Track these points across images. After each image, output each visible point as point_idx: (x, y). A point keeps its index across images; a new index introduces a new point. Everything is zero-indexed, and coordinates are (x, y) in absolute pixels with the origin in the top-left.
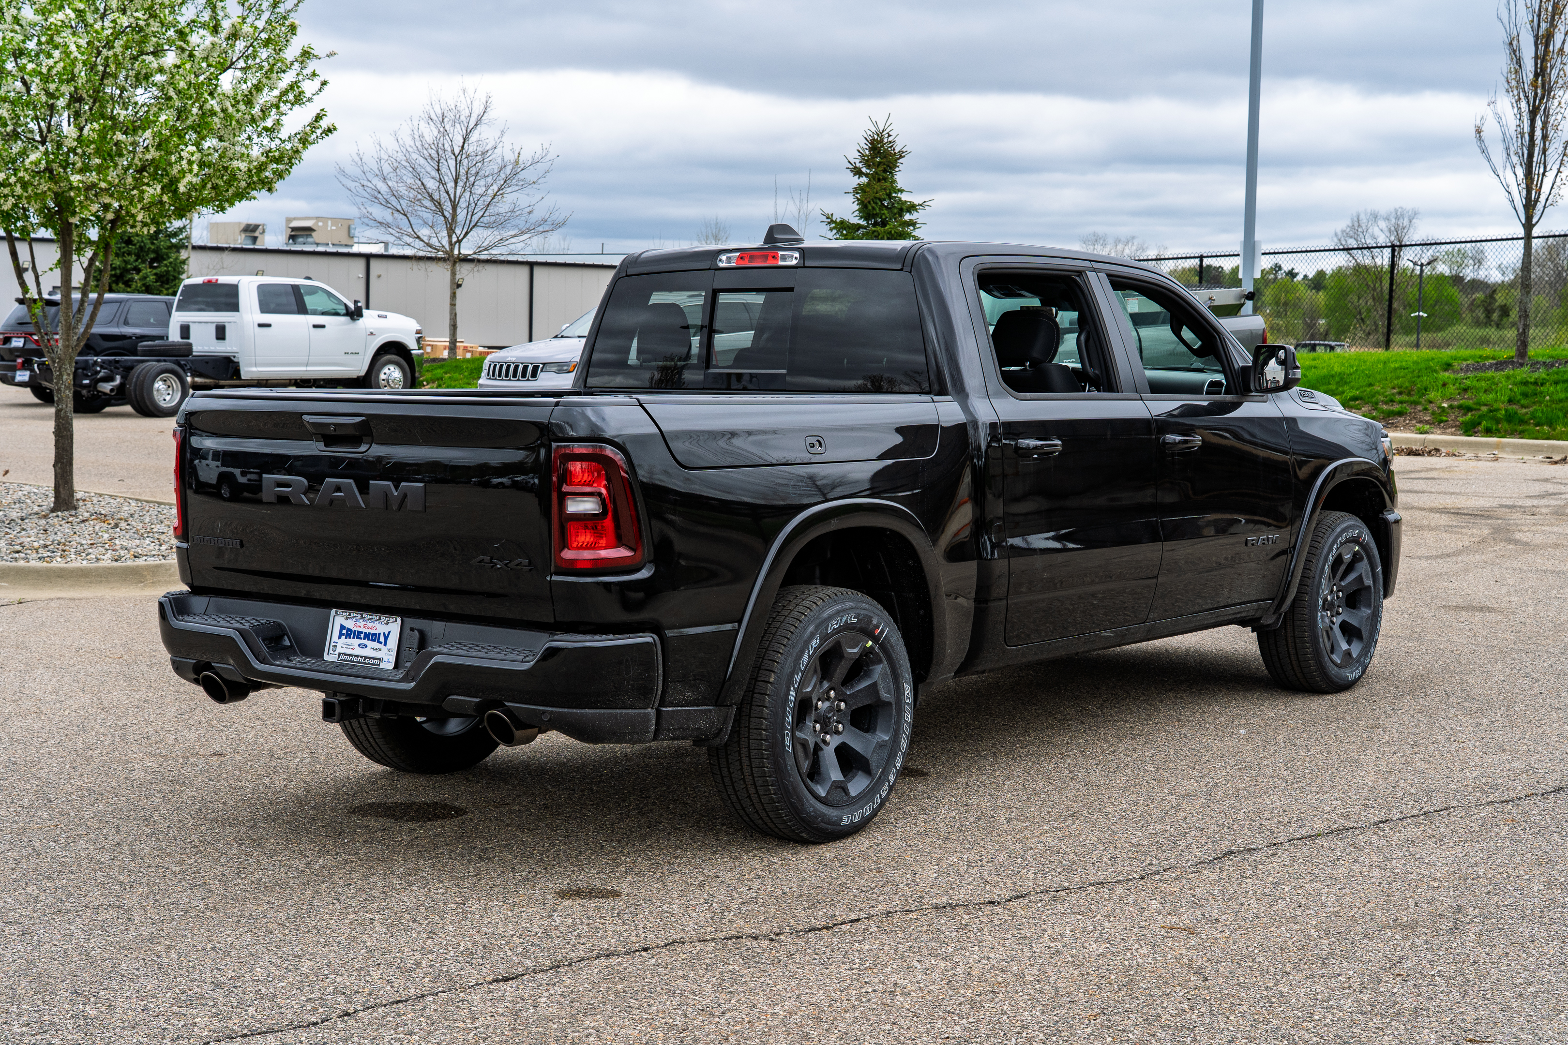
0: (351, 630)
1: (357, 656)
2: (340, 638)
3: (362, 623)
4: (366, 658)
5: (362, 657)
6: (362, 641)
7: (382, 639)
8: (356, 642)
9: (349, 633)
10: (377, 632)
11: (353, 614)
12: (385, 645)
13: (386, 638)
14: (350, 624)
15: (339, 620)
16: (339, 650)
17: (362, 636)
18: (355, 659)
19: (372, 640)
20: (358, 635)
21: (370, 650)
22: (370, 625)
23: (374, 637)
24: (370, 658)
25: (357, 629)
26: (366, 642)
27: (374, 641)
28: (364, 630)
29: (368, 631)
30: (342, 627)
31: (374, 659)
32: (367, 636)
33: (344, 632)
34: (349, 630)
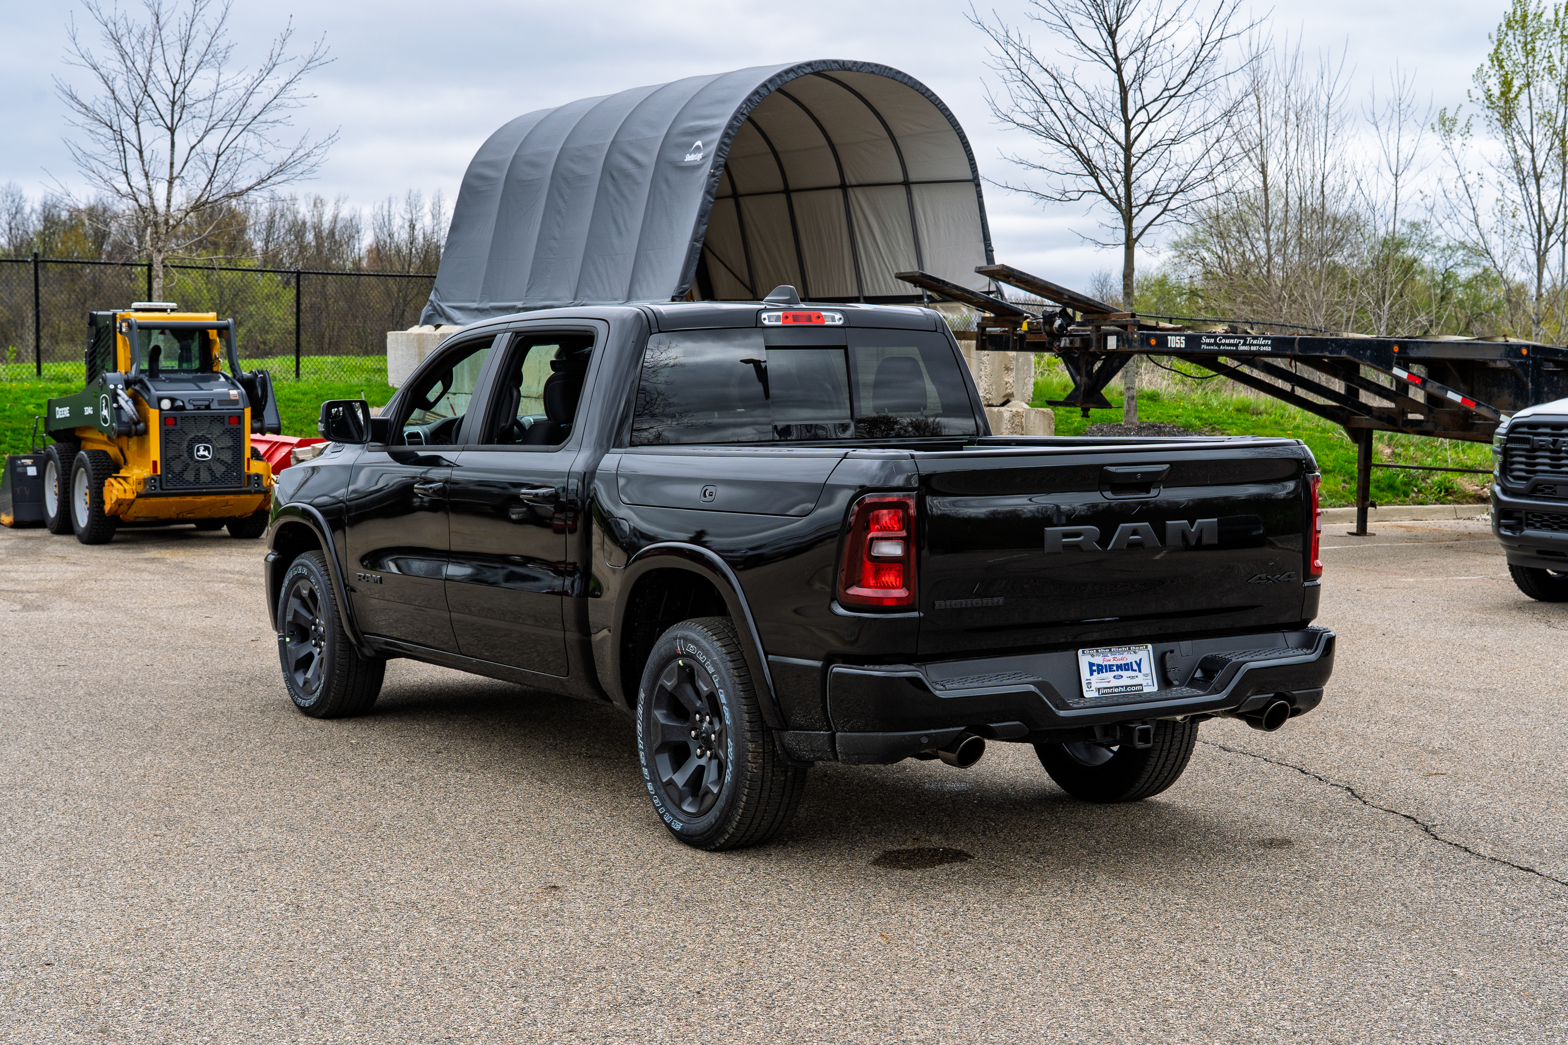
0: (1101, 665)
1: (1118, 687)
2: (1091, 674)
3: (1110, 657)
4: (1127, 687)
5: (1122, 687)
6: (1116, 673)
7: (1135, 667)
8: (1110, 675)
9: (1101, 669)
10: (1128, 661)
11: (1101, 650)
12: (1140, 671)
13: (1139, 665)
14: (1098, 660)
15: (1085, 658)
16: (1094, 686)
17: (1115, 668)
18: (1116, 690)
19: (1126, 670)
20: (1110, 668)
21: (1126, 679)
22: (1119, 657)
23: (1127, 667)
24: (1131, 686)
25: (1108, 663)
26: (1120, 673)
27: (1128, 670)
28: (1115, 663)
29: (1119, 663)
30: (1091, 665)
31: (1135, 686)
32: (1119, 667)
33: (1095, 668)
34: (1098, 665)
